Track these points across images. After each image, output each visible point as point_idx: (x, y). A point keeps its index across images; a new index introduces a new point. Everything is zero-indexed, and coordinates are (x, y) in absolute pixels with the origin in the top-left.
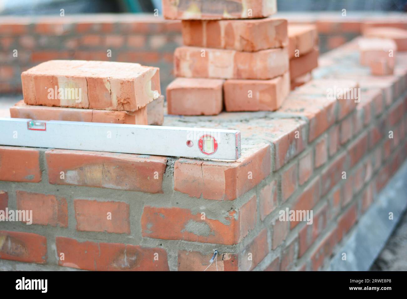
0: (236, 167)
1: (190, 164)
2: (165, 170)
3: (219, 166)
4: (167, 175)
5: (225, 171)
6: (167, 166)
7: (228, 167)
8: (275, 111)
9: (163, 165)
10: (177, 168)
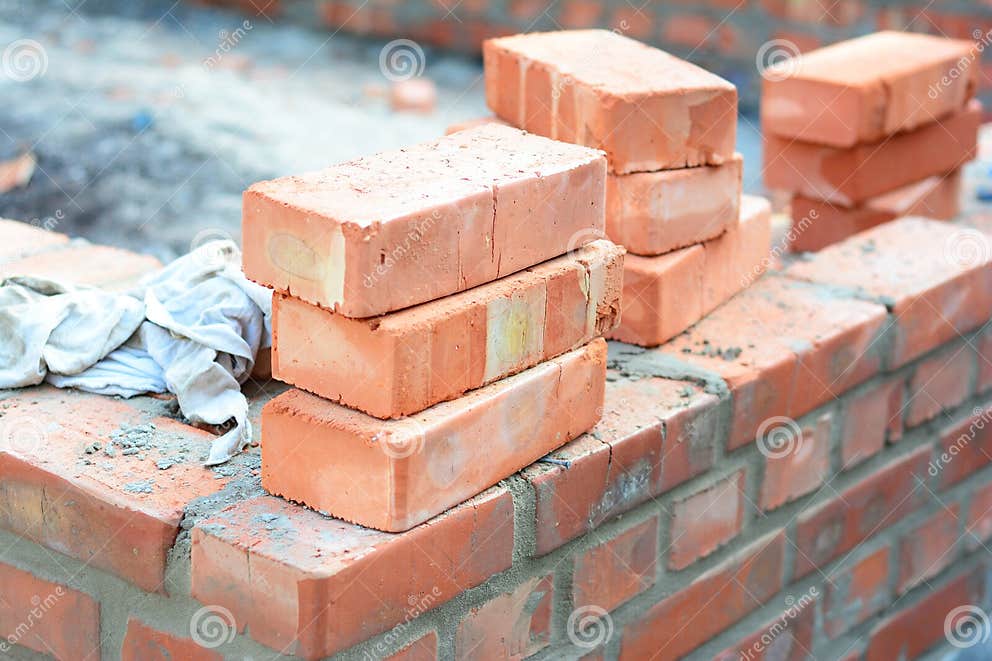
0: (329, 575)
1: (224, 541)
2: (174, 540)
3: (285, 564)
4: (177, 554)
5: (298, 583)
6: (180, 529)
7: (305, 573)
8: (653, 346)
9: (167, 528)
10: (197, 542)
